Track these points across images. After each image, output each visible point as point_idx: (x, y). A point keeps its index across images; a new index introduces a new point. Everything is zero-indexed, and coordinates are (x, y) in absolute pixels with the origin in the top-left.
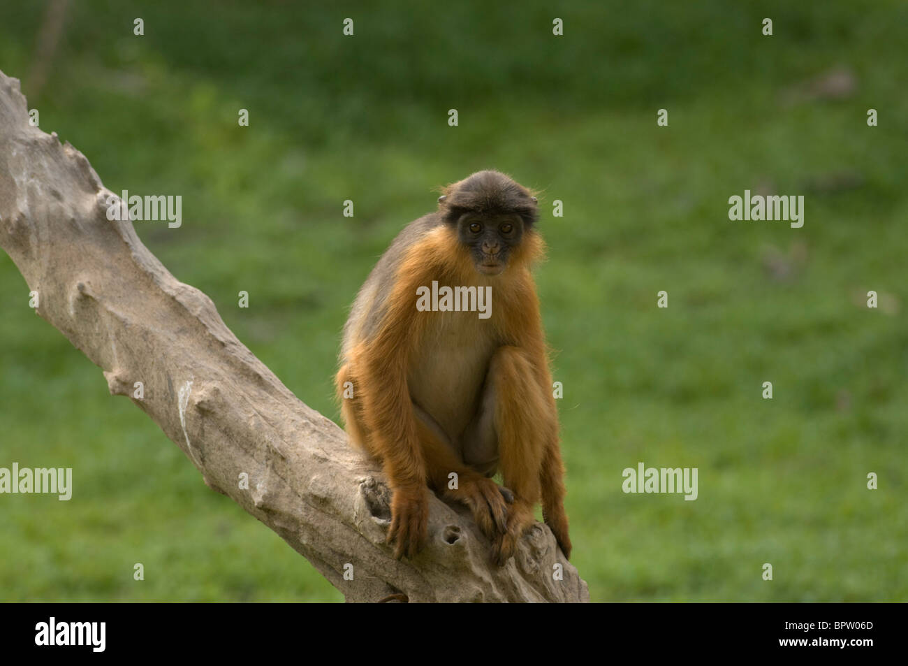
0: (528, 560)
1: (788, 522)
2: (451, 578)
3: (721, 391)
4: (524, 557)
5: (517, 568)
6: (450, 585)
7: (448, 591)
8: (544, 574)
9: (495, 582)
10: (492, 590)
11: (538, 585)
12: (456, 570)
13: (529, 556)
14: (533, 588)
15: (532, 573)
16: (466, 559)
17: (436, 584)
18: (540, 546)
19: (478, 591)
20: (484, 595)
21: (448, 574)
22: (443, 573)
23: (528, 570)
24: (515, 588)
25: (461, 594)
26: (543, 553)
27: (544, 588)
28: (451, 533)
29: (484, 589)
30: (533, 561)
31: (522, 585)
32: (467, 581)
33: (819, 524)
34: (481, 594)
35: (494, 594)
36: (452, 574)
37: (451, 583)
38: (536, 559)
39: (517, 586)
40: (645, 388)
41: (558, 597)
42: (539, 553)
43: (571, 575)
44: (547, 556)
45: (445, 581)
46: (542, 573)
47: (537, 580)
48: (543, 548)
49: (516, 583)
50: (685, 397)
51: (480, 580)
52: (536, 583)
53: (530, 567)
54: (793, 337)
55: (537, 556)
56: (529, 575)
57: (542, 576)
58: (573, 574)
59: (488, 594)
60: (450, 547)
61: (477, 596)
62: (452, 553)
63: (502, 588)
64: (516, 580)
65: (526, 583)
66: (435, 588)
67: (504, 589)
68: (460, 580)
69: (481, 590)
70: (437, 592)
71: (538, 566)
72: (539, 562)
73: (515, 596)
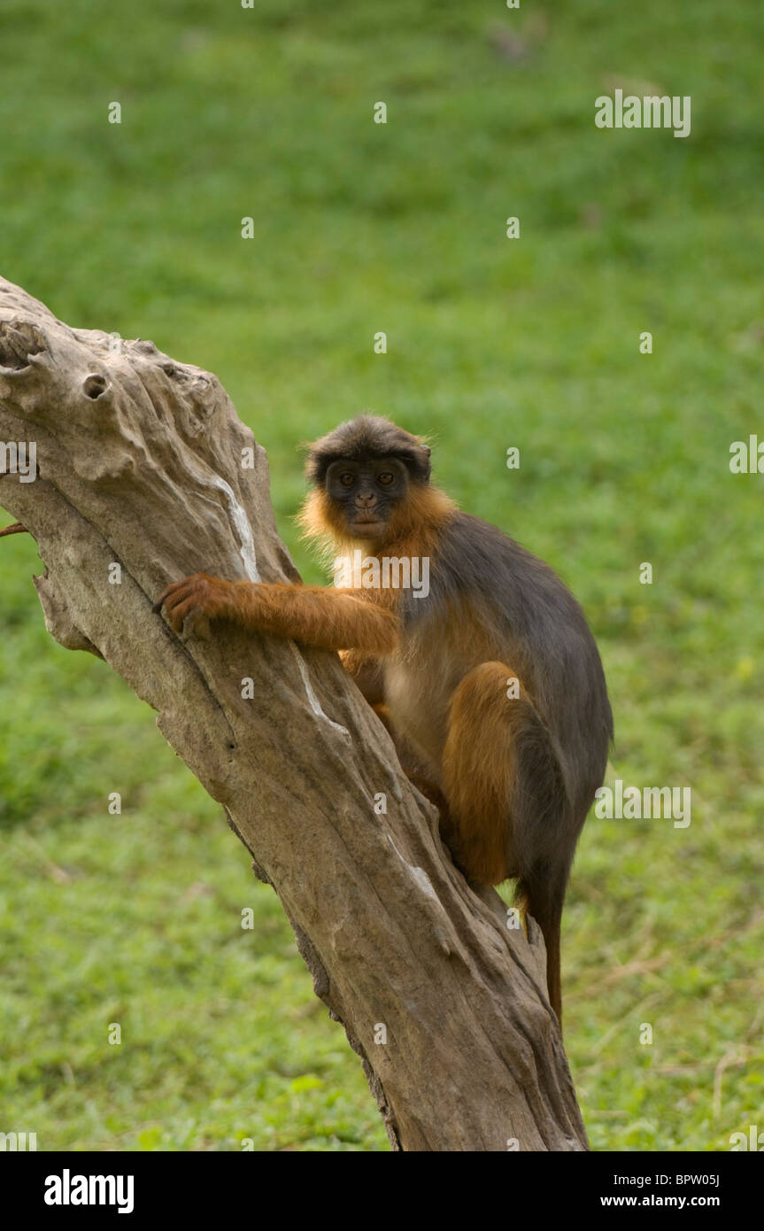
0: (190, 420)
1: (520, 370)
2: (94, 442)
3: (437, 203)
4: (186, 416)
5: (177, 429)
6: (92, 452)
7: (89, 458)
8: (211, 438)
9: (150, 448)
10: (145, 459)
11: (204, 452)
12: (100, 431)
13: (192, 415)
14: (197, 456)
15: (196, 436)
16: (113, 419)
17: (75, 449)
18: (206, 402)
19: (128, 459)
20: (135, 464)
21: (90, 436)
22: (84, 435)
23: (191, 434)
24: (174, 456)
25: (106, 463)
26: (210, 411)
27: (212, 456)
28: (94, 386)
29: (135, 456)
30: (197, 421)
31: (183, 452)
32: (114, 446)
33: (560, 372)
34: (131, 463)
35: (147, 463)
36: (95, 438)
37: (93, 449)
38: (201, 418)
39: (177, 453)
40: (341, 198)
41: (228, 467)
42: (205, 411)
43: (245, 438)
44: (216, 413)
45: (86, 446)
46: (208, 436)
47: (202, 446)
48: (211, 405)
49: (175, 449)
50: (390, 210)
51: (130, 445)
52: (200, 448)
53: (194, 429)
54: (527, 134)
55: (203, 414)
56: (193, 439)
57: (208, 439)
58: (248, 438)
59: (140, 463)
60: (92, 403)
61: (126, 465)
62: (95, 410)
63: (158, 455)
64: (175, 446)
65: (189, 449)
66: (73, 454)
67: (160, 457)
68: (104, 445)
69: (131, 458)
70: (76, 460)
71: (204, 427)
72: (204, 423)
73: (175, 466)
